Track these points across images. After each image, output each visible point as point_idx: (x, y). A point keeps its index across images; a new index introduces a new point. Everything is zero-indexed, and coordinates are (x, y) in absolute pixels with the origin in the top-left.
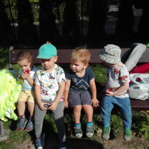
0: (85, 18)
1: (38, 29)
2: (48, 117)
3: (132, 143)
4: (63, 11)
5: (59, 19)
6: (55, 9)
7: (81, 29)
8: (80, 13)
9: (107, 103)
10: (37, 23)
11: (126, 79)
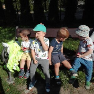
0: (62, 9)
1: (33, 16)
2: (38, 71)
3: (92, 90)
4: (48, 4)
5: (46, 10)
6: (44, 3)
7: (60, 16)
8: (59, 5)
9: (77, 62)
10: (32, 12)
11: (90, 47)
